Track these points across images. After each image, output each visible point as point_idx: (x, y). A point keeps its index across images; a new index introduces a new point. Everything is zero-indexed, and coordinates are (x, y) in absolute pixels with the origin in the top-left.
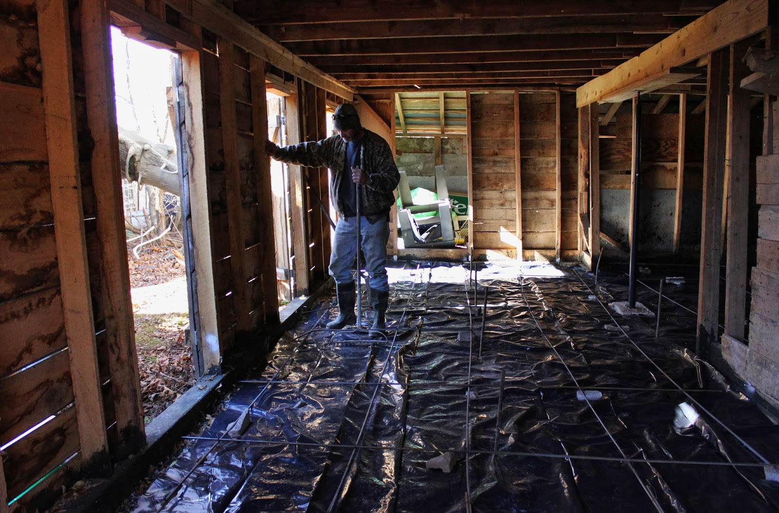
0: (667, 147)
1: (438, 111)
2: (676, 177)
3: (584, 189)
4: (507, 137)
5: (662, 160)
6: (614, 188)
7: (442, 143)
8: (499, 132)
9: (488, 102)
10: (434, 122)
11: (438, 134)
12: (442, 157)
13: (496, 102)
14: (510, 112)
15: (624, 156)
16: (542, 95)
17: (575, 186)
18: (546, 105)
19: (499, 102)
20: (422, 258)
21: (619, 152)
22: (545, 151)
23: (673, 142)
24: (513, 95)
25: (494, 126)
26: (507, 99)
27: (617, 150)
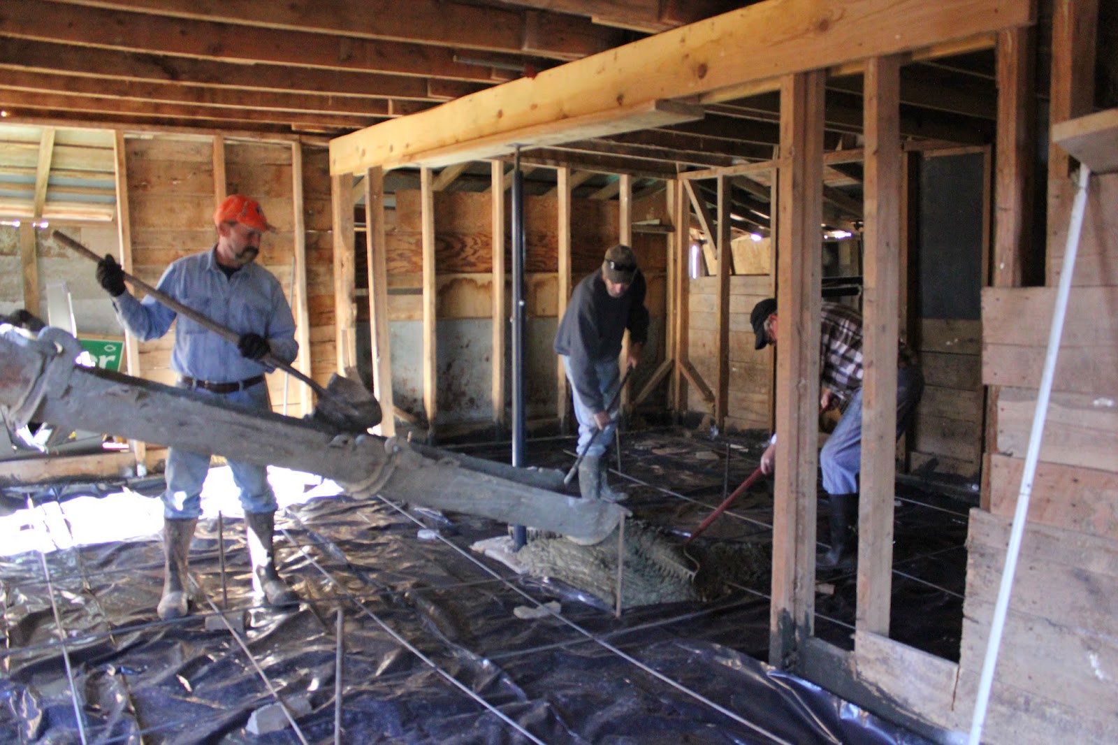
0: (476, 247)
1: (33, 171)
2: (491, 298)
3: (349, 323)
4: (203, 226)
5: (468, 269)
6: (397, 320)
7: (37, 235)
8: (184, 216)
9: (161, 157)
10: (20, 192)
11: (27, 218)
12: (38, 262)
13: (176, 157)
14: (204, 177)
15: (410, 261)
16: (266, 149)
17: (330, 318)
18: (274, 168)
19: (183, 158)
20: (34, 480)
21: (401, 255)
22: (276, 254)
23: (484, 238)
24: (212, 145)
25: (176, 206)
26: (198, 152)
27: (399, 252)
